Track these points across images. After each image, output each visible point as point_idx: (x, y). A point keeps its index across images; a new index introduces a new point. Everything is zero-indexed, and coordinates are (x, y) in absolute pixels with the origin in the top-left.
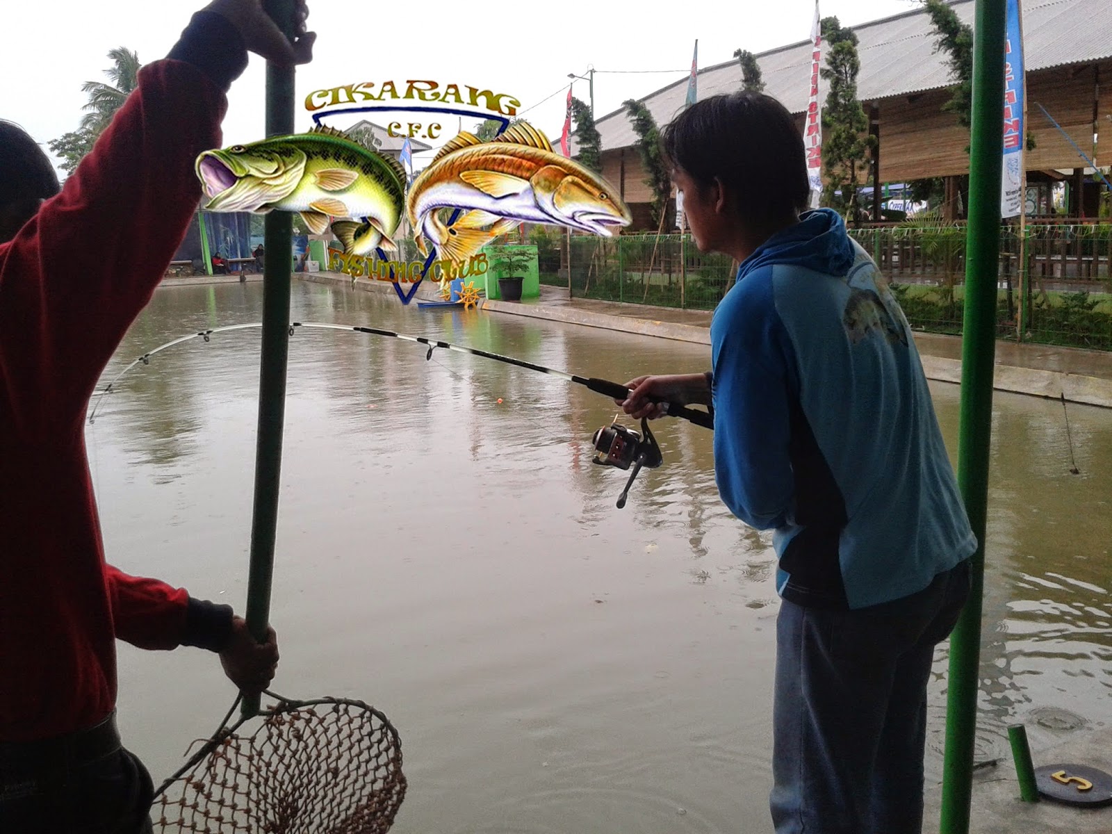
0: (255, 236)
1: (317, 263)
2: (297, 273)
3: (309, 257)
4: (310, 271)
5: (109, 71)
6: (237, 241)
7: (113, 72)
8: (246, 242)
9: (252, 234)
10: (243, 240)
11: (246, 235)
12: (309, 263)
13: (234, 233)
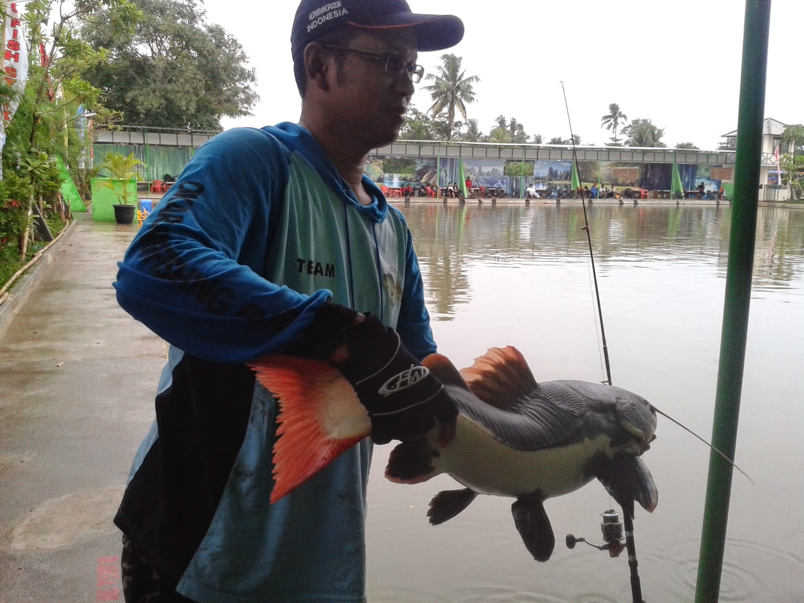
6: (690, 181)
8: (693, 182)
9: (697, 177)
11: (694, 178)
13: (689, 176)
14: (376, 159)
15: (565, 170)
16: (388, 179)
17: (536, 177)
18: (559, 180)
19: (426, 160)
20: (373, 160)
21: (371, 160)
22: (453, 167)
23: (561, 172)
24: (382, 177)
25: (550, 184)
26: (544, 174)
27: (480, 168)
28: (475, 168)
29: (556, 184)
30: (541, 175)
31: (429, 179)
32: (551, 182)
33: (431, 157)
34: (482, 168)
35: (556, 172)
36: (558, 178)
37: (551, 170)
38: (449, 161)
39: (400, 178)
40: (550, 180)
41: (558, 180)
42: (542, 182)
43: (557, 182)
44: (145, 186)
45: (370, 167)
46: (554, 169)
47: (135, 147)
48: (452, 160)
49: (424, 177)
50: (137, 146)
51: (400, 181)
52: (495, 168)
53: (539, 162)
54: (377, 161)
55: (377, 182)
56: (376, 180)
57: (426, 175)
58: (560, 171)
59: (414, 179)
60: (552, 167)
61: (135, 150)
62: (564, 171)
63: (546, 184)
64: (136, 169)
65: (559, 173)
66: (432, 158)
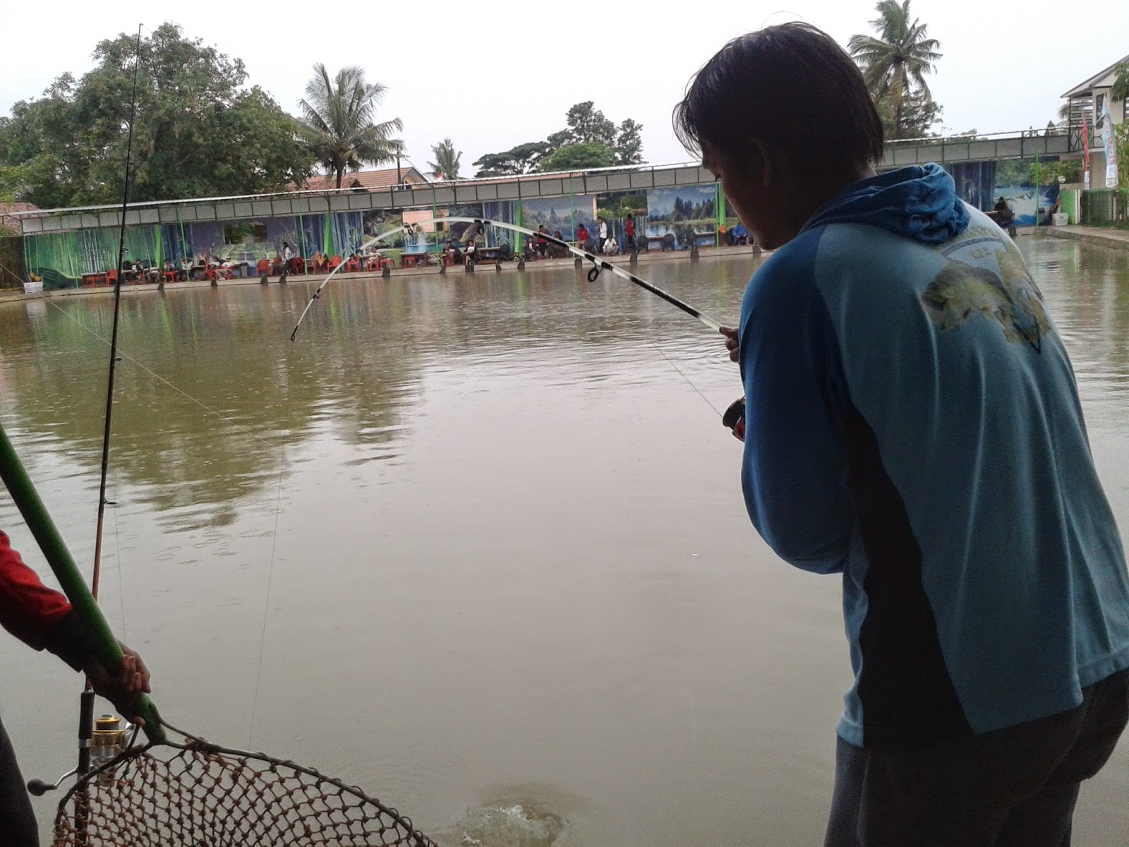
0: (999, 187)
1: (1066, 216)
2: (1040, 227)
3: (1059, 209)
4: (1057, 224)
5: (876, 22)
6: (979, 193)
7: (878, 23)
8: (989, 195)
9: (996, 185)
10: (986, 193)
11: (989, 188)
12: (1056, 216)
13: (977, 185)
14: (391, 215)
15: (706, 201)
16: (410, 242)
17: (651, 217)
18: (696, 218)
19: (466, 208)
20: (386, 216)
21: (384, 216)
22: (508, 215)
23: (698, 205)
24: (402, 239)
25: (678, 227)
26: (666, 211)
27: (553, 212)
28: (544, 213)
29: (690, 226)
30: (661, 213)
31: (471, 237)
32: (680, 223)
33: (475, 202)
34: (556, 211)
35: (689, 204)
36: (693, 215)
37: (678, 203)
38: (500, 206)
39: (427, 239)
40: (678, 219)
41: (694, 219)
42: (664, 224)
43: (692, 222)
44: (102, 277)
45: (382, 226)
46: (685, 200)
47: (87, 232)
48: (506, 204)
49: (464, 234)
50: (89, 231)
51: (429, 242)
52: (578, 210)
53: (657, 192)
54: (392, 218)
55: (394, 247)
56: (393, 245)
57: (467, 231)
58: (696, 202)
59: (448, 238)
60: (680, 198)
61: (87, 236)
62: (704, 202)
63: (671, 226)
64: (90, 259)
65: (694, 207)
66: (474, 205)
